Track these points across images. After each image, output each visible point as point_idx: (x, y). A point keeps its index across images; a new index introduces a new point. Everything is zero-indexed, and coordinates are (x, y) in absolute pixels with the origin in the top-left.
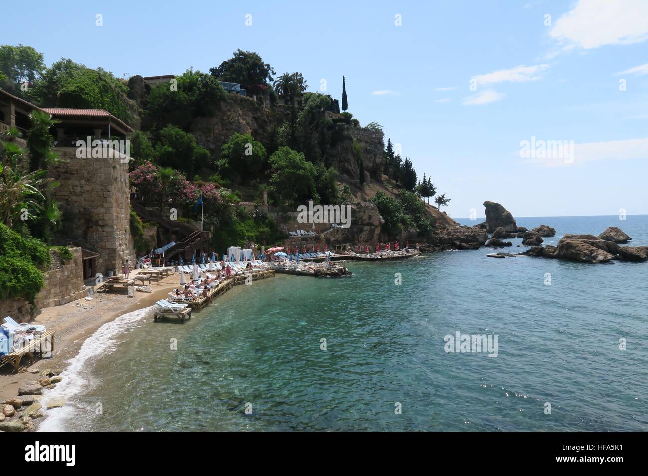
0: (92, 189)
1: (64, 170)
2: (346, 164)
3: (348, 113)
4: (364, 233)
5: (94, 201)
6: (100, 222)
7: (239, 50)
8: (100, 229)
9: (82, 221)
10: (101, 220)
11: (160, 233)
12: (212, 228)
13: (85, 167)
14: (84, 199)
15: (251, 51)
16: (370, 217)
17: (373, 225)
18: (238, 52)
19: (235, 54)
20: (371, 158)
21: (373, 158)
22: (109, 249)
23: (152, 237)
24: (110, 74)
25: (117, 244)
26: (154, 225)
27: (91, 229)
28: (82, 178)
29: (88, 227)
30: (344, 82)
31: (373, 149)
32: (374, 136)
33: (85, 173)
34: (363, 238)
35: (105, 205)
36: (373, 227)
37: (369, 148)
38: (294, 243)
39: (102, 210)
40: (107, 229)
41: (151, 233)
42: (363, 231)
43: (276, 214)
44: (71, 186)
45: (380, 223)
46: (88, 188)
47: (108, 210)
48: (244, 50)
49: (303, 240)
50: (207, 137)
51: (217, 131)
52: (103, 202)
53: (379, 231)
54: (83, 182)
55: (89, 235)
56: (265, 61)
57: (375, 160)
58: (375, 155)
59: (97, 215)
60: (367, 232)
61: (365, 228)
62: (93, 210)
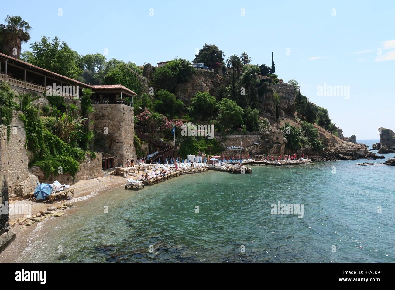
0: (114, 124)
1: (101, 115)
2: (269, 107)
3: (274, 75)
4: (273, 148)
6: (117, 141)
7: (205, 44)
8: (117, 144)
9: (109, 140)
10: (117, 139)
11: (151, 147)
12: (180, 144)
13: (111, 113)
15: (212, 44)
16: (277, 139)
17: (280, 143)
18: (205, 45)
19: (203, 46)
20: (287, 102)
21: (288, 102)
22: (120, 154)
23: (146, 148)
24: (134, 64)
25: (124, 152)
26: (147, 142)
27: (112, 144)
28: (109, 119)
29: (112, 143)
30: (272, 56)
31: (288, 96)
32: (289, 89)
33: (110, 116)
34: (273, 152)
35: (119, 132)
36: (279, 145)
37: (285, 96)
38: (228, 154)
39: (118, 135)
40: (120, 144)
41: (146, 146)
43: (219, 137)
44: (104, 123)
45: (284, 142)
46: (111, 124)
47: (120, 134)
48: (208, 44)
49: (234, 152)
50: (184, 95)
51: (189, 91)
52: (118, 130)
53: (284, 147)
54: (110, 121)
55: (112, 147)
56: (220, 49)
57: (289, 103)
58: (289, 100)
59: (116, 137)
60: (276, 148)
61: (274, 145)
62: (113, 135)
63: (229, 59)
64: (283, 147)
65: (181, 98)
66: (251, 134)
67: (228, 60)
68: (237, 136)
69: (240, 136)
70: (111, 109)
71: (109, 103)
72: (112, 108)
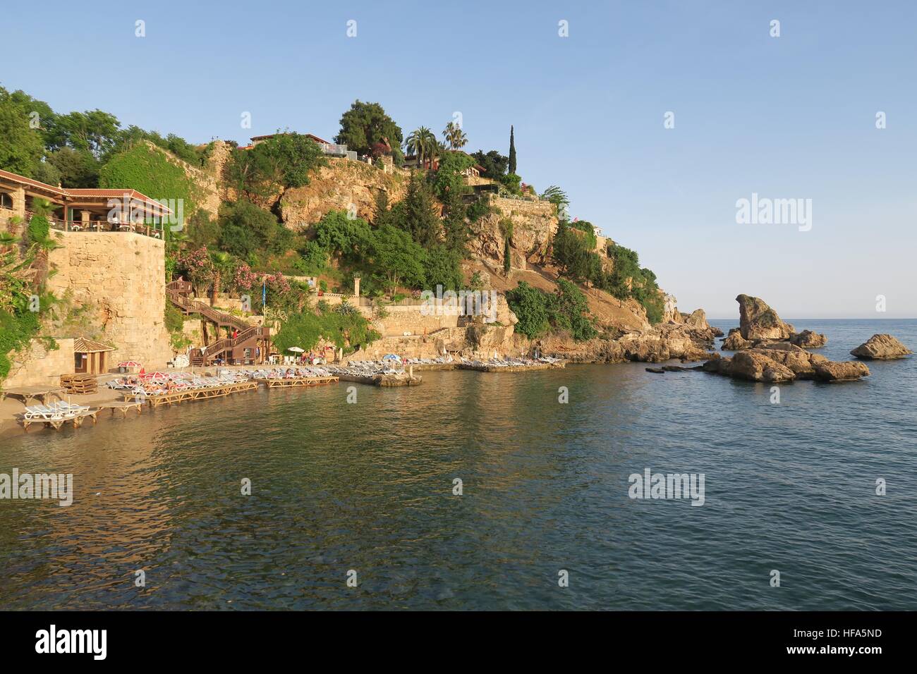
0: (112, 277)
1: (84, 256)
2: (491, 245)
3: (515, 176)
4: (488, 334)
5: (113, 290)
6: (120, 313)
7: (357, 101)
8: (119, 320)
9: (102, 311)
10: (121, 310)
11: (208, 328)
12: (276, 324)
13: (106, 252)
14: (104, 288)
15: (372, 102)
17: (503, 325)
18: (355, 103)
20: (532, 236)
21: (535, 236)
22: (127, 343)
23: (195, 332)
26: (198, 318)
27: (110, 321)
28: (101, 265)
29: (108, 319)
30: (512, 133)
31: (534, 223)
33: (106, 259)
34: (486, 342)
35: (125, 294)
36: (500, 327)
37: (529, 223)
38: (386, 345)
39: (121, 300)
40: (127, 321)
41: (194, 327)
42: (485, 333)
43: (370, 309)
44: (91, 274)
45: (512, 322)
46: (107, 275)
47: (127, 299)
48: (363, 101)
49: (402, 342)
50: (300, 213)
52: (123, 291)
53: (512, 333)
54: (103, 269)
55: (108, 327)
57: (536, 239)
58: (537, 232)
59: (117, 305)
60: (492, 333)
61: (490, 328)
63: (411, 137)
64: (510, 332)
67: (409, 138)
68: (411, 308)
69: (416, 307)
70: (106, 243)
71: (102, 230)
72: (109, 242)
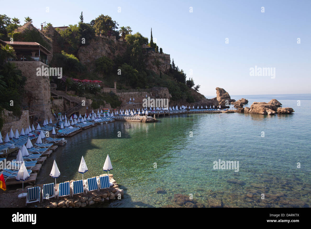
2: (153, 70)
5: (33, 87)
7: (102, 14)
9: (27, 97)
12: (90, 101)
13: (28, 70)
14: (28, 87)
15: (107, 15)
19: (100, 16)
20: (165, 67)
23: (61, 105)
25: (45, 108)
27: (32, 101)
28: (26, 76)
33: (28, 74)
35: (39, 89)
39: (37, 92)
40: (40, 101)
43: (120, 93)
48: (104, 15)
49: (134, 106)
51: (91, 54)
58: (167, 66)
59: (35, 94)
62: (33, 92)
65: (84, 60)
66: (145, 91)
69: (137, 93)
71: (25, 60)
72: (29, 66)
